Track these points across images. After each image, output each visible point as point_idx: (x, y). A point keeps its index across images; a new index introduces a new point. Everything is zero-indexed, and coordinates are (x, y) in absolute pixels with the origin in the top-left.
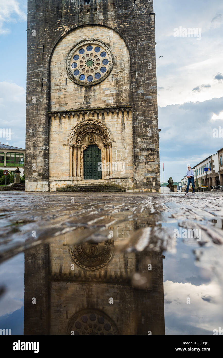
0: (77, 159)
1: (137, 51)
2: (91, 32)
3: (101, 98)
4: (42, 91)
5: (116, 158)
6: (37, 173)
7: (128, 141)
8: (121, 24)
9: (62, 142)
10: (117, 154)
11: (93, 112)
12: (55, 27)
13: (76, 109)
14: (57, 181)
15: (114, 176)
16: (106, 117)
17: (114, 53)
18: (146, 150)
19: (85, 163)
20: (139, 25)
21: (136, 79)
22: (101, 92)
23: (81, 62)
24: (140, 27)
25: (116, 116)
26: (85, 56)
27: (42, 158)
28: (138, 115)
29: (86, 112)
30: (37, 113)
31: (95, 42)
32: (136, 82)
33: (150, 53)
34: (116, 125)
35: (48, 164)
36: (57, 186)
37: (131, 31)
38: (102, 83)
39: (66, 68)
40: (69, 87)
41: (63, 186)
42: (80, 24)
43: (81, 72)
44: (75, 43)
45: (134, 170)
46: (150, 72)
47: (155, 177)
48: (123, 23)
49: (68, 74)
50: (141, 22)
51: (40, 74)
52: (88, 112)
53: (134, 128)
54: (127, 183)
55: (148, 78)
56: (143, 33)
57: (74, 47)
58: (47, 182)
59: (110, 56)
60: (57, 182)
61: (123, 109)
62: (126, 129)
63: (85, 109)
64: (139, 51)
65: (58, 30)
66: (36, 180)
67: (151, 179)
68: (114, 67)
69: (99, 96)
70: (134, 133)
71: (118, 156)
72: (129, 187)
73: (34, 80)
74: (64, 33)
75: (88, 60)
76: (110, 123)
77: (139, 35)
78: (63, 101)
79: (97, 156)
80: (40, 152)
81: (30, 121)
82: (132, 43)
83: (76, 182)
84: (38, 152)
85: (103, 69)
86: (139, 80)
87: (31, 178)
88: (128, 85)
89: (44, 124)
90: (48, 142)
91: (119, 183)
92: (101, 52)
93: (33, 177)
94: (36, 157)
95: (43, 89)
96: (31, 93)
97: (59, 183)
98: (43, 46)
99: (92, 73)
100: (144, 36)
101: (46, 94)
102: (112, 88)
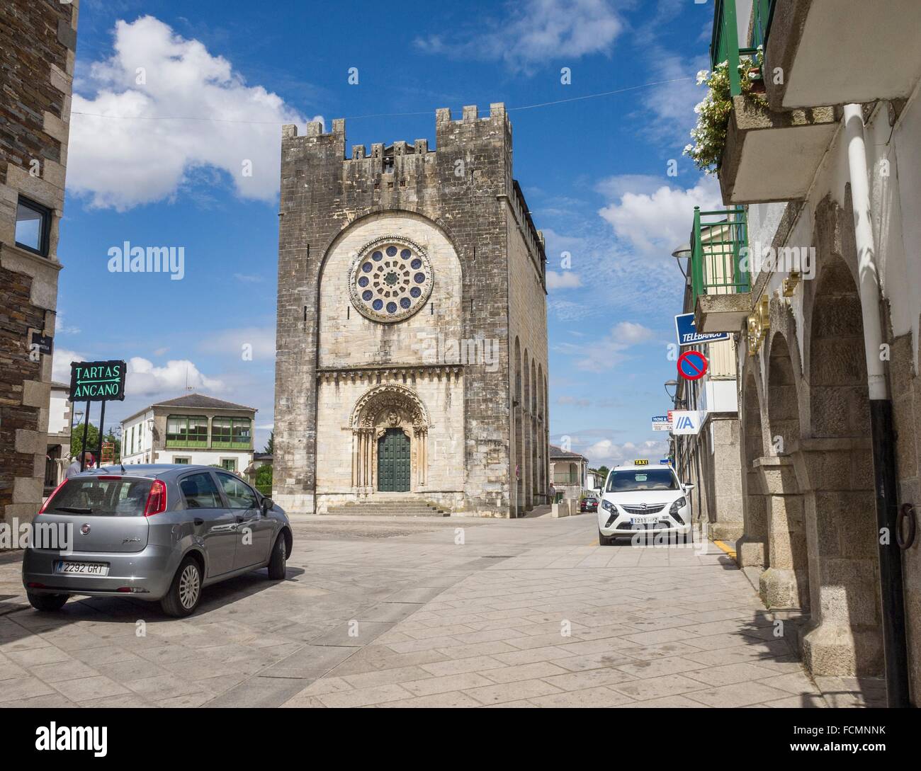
0: (366, 455)
1: (475, 263)
2: (394, 222)
3: (410, 346)
4: (305, 329)
5: (435, 455)
6: (294, 480)
7: (456, 425)
8: (448, 211)
9: (339, 423)
10: (436, 447)
11: (394, 371)
12: (330, 211)
13: (366, 364)
14: (329, 494)
15: (430, 488)
16: (418, 380)
17: (434, 265)
18: (487, 442)
19: (382, 460)
20: (479, 216)
21: (472, 315)
22: (411, 334)
23: (376, 276)
24: (481, 220)
25: (436, 379)
26: (384, 267)
27: (303, 452)
28: (474, 380)
29: (383, 371)
30: (296, 369)
31: (401, 242)
32: (470, 320)
33: (498, 268)
34: (436, 395)
35: (315, 463)
36: (330, 504)
37: (465, 226)
38: (412, 319)
39: (348, 288)
40: (353, 323)
41: (340, 503)
42: (375, 208)
43: (376, 296)
44: (366, 243)
45: (466, 478)
46: (497, 303)
47: (500, 491)
48: (452, 210)
49: (352, 299)
50: (483, 210)
51: (301, 298)
52: (387, 371)
53: (466, 402)
54: (453, 501)
55: (493, 314)
56: (486, 230)
57: (364, 249)
58: (313, 496)
59: (428, 269)
60: (330, 496)
61: (447, 369)
62: (454, 403)
63: (382, 364)
64: (477, 262)
65: (335, 217)
66: (291, 492)
67: (494, 494)
68: (434, 288)
69: (406, 342)
70: (466, 412)
71: (438, 452)
72: (456, 509)
73: (290, 307)
74: (347, 224)
75: (388, 274)
76: (425, 391)
77: (479, 235)
78: (342, 348)
79: (404, 449)
80: (300, 441)
81: (282, 384)
82: (465, 248)
83: (364, 496)
84: (296, 442)
85: (415, 292)
86: (478, 317)
87: (284, 488)
88: (459, 324)
89: (307, 390)
90: (316, 424)
91: (438, 500)
92: (413, 259)
93: (286, 486)
94: (292, 451)
95: (307, 325)
96: (285, 331)
97: (333, 497)
98: (308, 245)
99: (395, 298)
100: (487, 236)
101: (312, 335)
102: (429, 328)
